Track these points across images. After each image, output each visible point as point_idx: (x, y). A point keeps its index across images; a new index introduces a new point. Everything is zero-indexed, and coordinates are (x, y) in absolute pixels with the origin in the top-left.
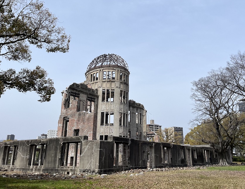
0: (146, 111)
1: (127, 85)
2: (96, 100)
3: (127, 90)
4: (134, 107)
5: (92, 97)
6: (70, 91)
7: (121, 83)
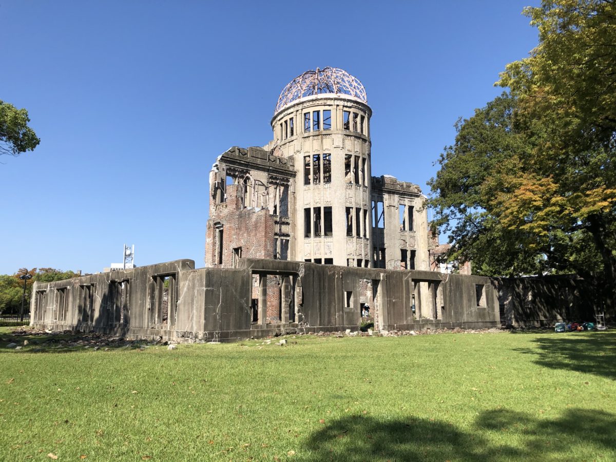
1: (363, 139)
2: (291, 182)
3: (364, 151)
4: (393, 193)
6: (224, 165)
7: (348, 136)
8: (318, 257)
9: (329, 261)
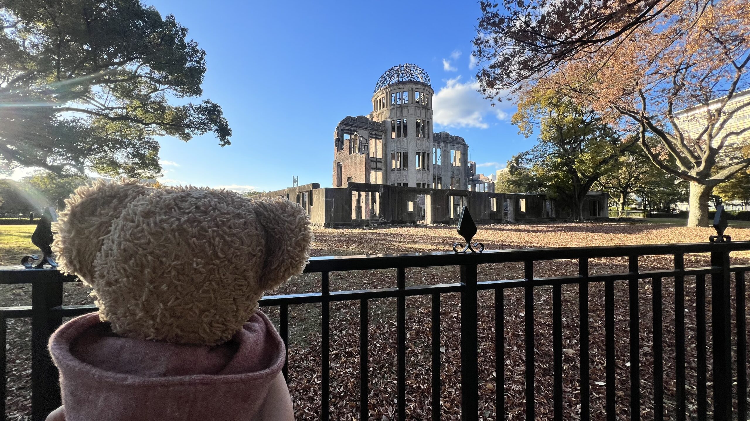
0: (468, 147)
1: (428, 109)
2: (383, 137)
3: (428, 117)
4: (447, 143)
5: (377, 133)
6: (343, 127)
7: (418, 107)
8: (399, 182)
9: (406, 185)
